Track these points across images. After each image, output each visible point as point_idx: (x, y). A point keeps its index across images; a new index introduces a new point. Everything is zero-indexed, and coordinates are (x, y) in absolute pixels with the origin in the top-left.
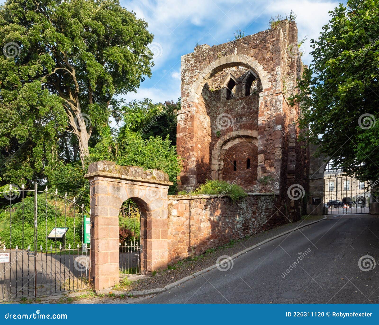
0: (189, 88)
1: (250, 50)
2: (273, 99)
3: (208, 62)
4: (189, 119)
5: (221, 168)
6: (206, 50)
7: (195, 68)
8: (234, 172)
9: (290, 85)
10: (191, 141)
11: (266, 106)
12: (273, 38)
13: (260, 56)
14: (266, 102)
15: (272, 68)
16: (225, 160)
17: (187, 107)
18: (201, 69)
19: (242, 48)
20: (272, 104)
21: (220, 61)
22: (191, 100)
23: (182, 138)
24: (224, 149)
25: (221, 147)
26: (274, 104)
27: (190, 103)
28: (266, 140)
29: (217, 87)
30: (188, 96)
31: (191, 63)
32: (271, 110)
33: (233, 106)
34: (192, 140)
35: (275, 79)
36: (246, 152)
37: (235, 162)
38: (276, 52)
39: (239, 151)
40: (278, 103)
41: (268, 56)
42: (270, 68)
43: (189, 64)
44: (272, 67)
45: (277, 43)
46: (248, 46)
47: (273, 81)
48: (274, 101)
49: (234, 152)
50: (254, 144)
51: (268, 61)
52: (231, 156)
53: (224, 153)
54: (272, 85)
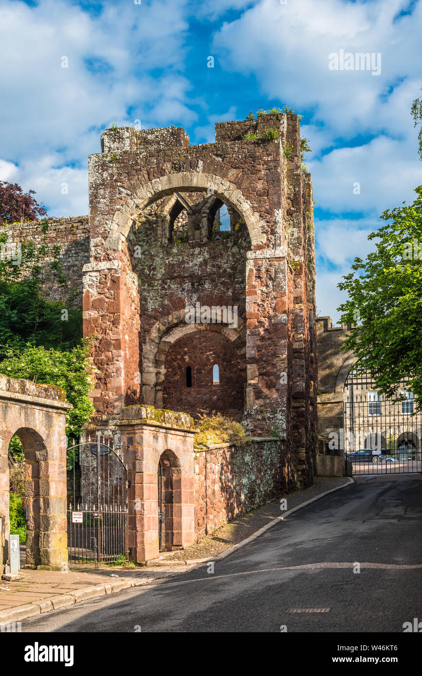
0: (107, 222)
1: (228, 169)
2: (271, 266)
3: (146, 176)
4: (109, 285)
5: (160, 381)
6: (140, 153)
7: (119, 184)
8: (188, 389)
9: (293, 235)
10: (114, 329)
11: (259, 277)
12: (268, 155)
13: (245, 184)
14: (259, 270)
15: (267, 210)
16: (168, 364)
17: (102, 258)
18: (133, 189)
19: (212, 162)
20: (270, 276)
21: (169, 180)
22: (112, 247)
23: (96, 320)
24: (165, 342)
25: (161, 338)
26: (273, 276)
27: (109, 252)
28: (260, 339)
29: (150, 215)
30: (105, 238)
31: (110, 171)
32: (267, 286)
33: (183, 258)
34: (116, 327)
35: (272, 230)
36: (209, 351)
37: (189, 370)
38: (273, 181)
39: (197, 348)
40: (281, 275)
41: (260, 186)
42: (263, 209)
43: (105, 175)
44: (267, 207)
45: (275, 167)
46: (223, 161)
47: (269, 233)
48: (273, 270)
49: (186, 349)
50: (226, 335)
51: (261, 196)
52: (179, 357)
53: (167, 349)
54: (268, 239)
